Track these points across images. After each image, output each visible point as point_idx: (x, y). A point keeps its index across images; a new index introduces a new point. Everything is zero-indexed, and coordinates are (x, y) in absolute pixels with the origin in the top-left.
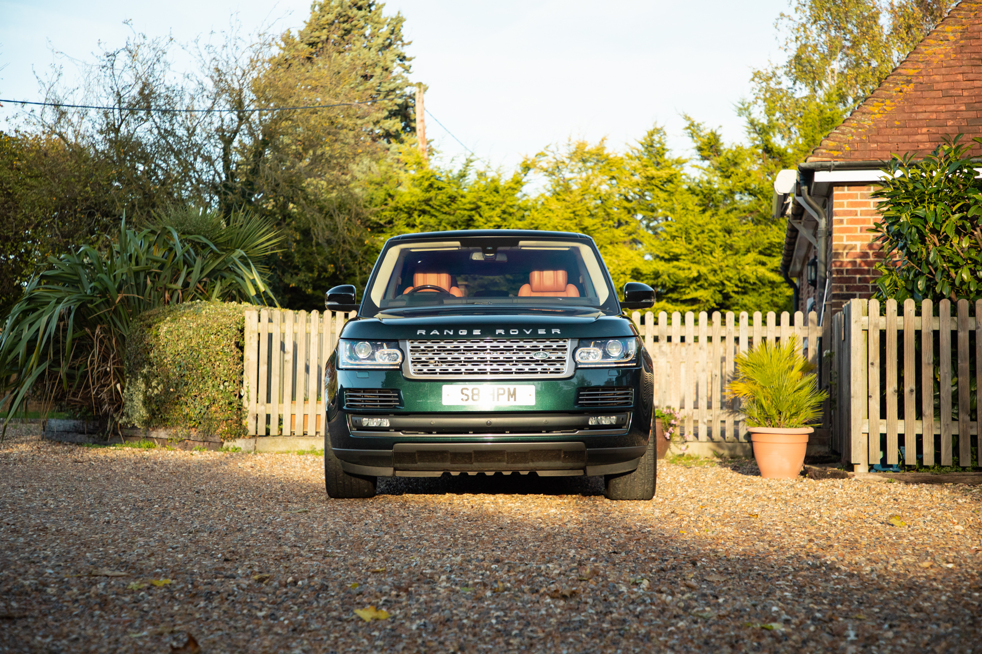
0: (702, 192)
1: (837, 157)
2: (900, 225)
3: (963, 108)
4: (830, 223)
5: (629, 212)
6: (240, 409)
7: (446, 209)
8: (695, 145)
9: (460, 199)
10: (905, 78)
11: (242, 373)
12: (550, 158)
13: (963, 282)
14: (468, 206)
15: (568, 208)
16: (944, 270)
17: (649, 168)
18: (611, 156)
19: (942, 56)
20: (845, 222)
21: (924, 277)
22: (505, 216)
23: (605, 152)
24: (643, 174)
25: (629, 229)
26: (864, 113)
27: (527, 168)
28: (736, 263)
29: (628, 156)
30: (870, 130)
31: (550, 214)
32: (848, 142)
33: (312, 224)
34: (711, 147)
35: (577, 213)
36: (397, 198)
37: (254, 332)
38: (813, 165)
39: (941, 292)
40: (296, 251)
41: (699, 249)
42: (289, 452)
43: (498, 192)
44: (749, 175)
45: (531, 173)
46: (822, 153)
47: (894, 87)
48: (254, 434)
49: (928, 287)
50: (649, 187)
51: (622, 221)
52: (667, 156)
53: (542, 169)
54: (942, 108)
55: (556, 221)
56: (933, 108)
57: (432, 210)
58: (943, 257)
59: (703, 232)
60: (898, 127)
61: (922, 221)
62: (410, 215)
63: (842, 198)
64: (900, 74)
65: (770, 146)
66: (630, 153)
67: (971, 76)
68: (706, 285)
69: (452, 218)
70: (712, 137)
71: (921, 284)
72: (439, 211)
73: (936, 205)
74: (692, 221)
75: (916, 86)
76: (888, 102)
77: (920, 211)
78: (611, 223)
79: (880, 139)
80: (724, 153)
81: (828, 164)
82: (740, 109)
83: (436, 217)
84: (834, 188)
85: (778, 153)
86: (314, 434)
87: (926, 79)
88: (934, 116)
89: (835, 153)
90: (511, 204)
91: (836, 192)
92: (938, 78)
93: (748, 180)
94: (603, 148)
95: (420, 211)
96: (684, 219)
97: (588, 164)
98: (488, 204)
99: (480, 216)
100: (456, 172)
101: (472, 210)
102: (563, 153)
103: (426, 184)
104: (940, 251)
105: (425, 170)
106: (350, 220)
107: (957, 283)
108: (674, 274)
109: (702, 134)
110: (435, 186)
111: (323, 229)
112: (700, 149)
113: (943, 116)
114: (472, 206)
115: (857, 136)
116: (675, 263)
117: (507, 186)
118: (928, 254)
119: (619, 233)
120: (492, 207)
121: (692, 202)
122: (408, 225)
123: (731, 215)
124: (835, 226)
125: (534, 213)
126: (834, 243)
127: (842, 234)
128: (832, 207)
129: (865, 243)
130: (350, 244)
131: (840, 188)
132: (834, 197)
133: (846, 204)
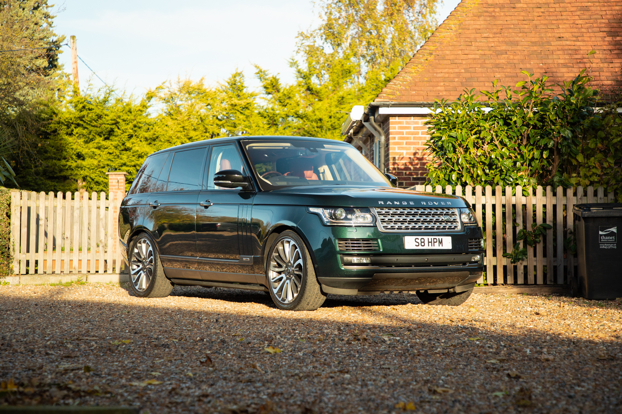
0: (268, 116)
1: (393, 99)
2: (443, 142)
3: (463, 71)
4: (387, 140)
6: (8, 257)
7: (94, 123)
8: (262, 85)
9: (104, 117)
10: (428, 51)
11: (9, 233)
12: (166, 90)
13: (478, 176)
14: (110, 122)
15: (179, 124)
16: (467, 169)
17: (233, 99)
18: (208, 90)
19: (449, 39)
20: (397, 138)
21: (456, 173)
22: (136, 129)
23: (204, 87)
24: (229, 102)
26: (406, 73)
27: (150, 98)
29: (219, 90)
30: (410, 83)
31: (166, 128)
32: (398, 90)
34: (274, 86)
35: (185, 128)
36: (59, 116)
37: (17, 206)
38: (378, 104)
39: (466, 181)
42: (43, 285)
43: (131, 113)
44: (298, 105)
45: (153, 100)
46: (384, 96)
47: (423, 57)
48: (18, 273)
49: (458, 179)
50: (233, 111)
52: (244, 91)
53: (161, 98)
54: (451, 71)
55: (171, 133)
56: (446, 70)
57: (85, 124)
58: (466, 160)
60: (427, 81)
61: (454, 140)
62: (69, 127)
63: (395, 124)
64: (425, 49)
65: (311, 87)
66: (220, 88)
67: (466, 52)
69: (99, 130)
70: (273, 80)
71: (454, 176)
72: (90, 125)
73: (461, 130)
74: (262, 134)
75: (435, 57)
76: (420, 66)
77: (453, 133)
78: (207, 134)
79: (416, 88)
80: (282, 91)
81: (388, 103)
82: (291, 63)
83: (87, 128)
84: (390, 118)
85: (316, 91)
86: (60, 273)
87: (440, 52)
88: (447, 75)
89: (391, 97)
90: (140, 121)
91: (392, 120)
92: (448, 52)
93: (297, 109)
94: (202, 85)
95: (76, 124)
96: (257, 133)
97: (192, 95)
98: (124, 120)
99: (119, 128)
100: (101, 98)
101: (113, 124)
102: (175, 88)
103: (80, 106)
104: (464, 157)
105: (79, 97)
106: (27, 130)
107: (475, 176)
109: (267, 77)
110: (87, 108)
112: (266, 87)
113: (452, 75)
114: (113, 122)
115: (403, 86)
117: (137, 109)
118: (458, 159)
120: (127, 122)
121: (263, 122)
123: (287, 130)
124: (391, 141)
125: (156, 128)
126: (390, 151)
127: (395, 146)
128: (388, 129)
129: (408, 151)
130: (27, 146)
131: (394, 117)
132: (390, 123)
133: (397, 128)
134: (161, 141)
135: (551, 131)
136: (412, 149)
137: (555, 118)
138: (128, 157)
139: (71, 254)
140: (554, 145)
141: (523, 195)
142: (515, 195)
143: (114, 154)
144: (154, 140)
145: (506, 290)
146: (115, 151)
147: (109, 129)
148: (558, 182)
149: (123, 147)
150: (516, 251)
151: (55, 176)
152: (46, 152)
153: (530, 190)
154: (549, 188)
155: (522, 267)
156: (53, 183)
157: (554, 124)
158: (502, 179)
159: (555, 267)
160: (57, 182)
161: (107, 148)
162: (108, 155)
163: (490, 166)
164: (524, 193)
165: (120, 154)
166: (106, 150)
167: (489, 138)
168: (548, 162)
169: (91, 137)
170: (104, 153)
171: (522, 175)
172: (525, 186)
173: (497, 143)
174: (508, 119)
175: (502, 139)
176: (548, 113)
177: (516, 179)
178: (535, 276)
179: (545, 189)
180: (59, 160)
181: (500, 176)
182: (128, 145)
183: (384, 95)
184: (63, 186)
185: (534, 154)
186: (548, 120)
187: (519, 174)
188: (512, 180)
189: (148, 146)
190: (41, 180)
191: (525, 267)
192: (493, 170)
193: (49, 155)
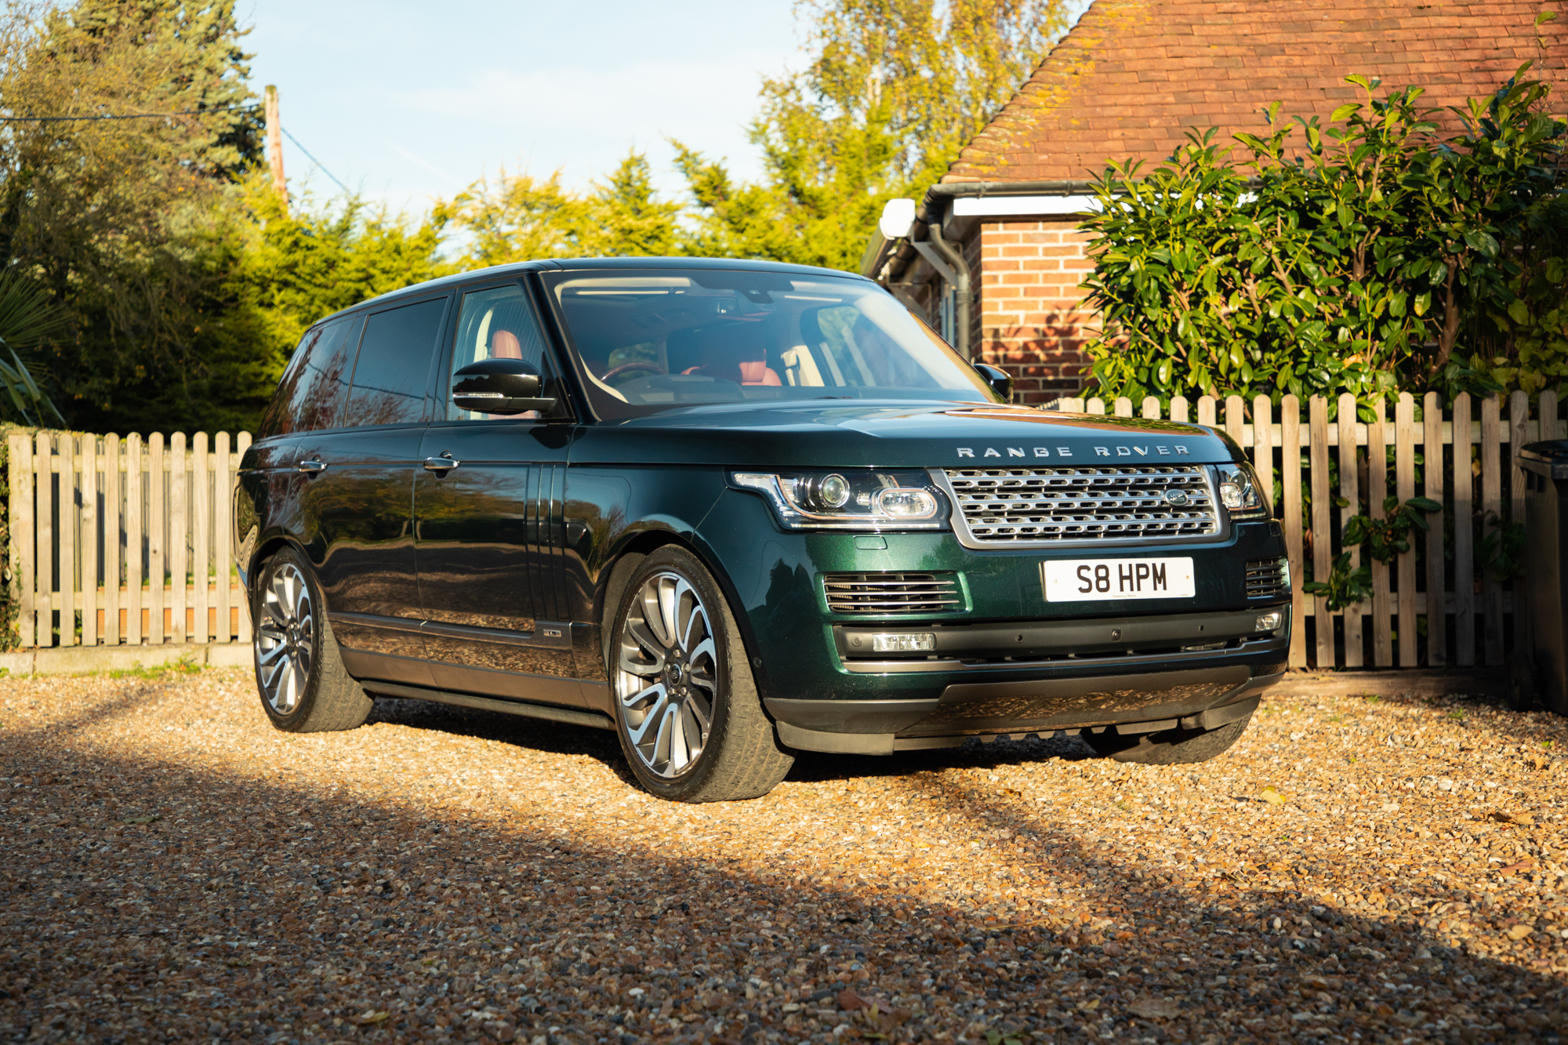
1: (989, 176)
2: (1132, 276)
3: (1171, 99)
4: (976, 284)
6: (4, 603)
7: (320, 279)
8: (689, 184)
9: (341, 263)
10: (1080, 52)
11: (6, 543)
12: (477, 203)
13: (1231, 369)
14: (354, 275)
16: (1201, 349)
17: (624, 216)
18: (568, 200)
19: (1132, 19)
20: (1000, 279)
21: (1168, 362)
23: (560, 194)
24: (616, 226)
26: (1023, 107)
27: (442, 218)
29: (594, 200)
30: (1035, 134)
32: (1003, 152)
33: (108, 302)
34: (715, 188)
36: (243, 263)
37: (25, 471)
38: (952, 188)
39: (1197, 385)
40: (83, 345)
42: (94, 674)
43: (399, 253)
44: (772, 228)
45: (448, 225)
46: (965, 169)
47: (1065, 67)
48: (32, 644)
49: (1174, 379)
50: (625, 245)
52: (650, 200)
53: (464, 219)
54: (1140, 99)
56: (1127, 99)
57: (299, 282)
58: (1198, 327)
60: (1078, 128)
61: (1164, 270)
62: (264, 289)
63: (995, 242)
64: (1072, 46)
65: (798, 186)
66: (597, 196)
67: (1179, 51)
69: (330, 293)
70: (714, 174)
71: (1164, 372)
72: (309, 282)
73: (1183, 242)
75: (1098, 65)
76: (1058, 89)
77: (1160, 252)
79: (1051, 146)
80: (734, 197)
81: (976, 186)
82: (753, 133)
83: (305, 291)
84: (983, 226)
85: (811, 197)
86: (138, 641)
87: (1111, 54)
88: (1129, 112)
89: (985, 170)
90: (420, 271)
91: (987, 231)
92: (1130, 53)
93: (770, 236)
94: (556, 187)
95: (280, 282)
97: (535, 212)
98: (384, 271)
99: (373, 290)
100: (334, 223)
101: (360, 280)
102: (495, 195)
103: (288, 241)
104: (1192, 318)
105: (285, 221)
106: (169, 295)
107: (1223, 370)
109: (700, 168)
110: (302, 244)
111: (126, 309)
112: (698, 191)
113: (1142, 112)
114: (361, 275)
115: (1016, 142)
117: (413, 244)
118: (1175, 325)
122: (261, 304)
124: (985, 287)
126: (985, 313)
127: (995, 300)
128: (979, 256)
129: (1032, 312)
130: (170, 332)
131: (992, 225)
132: (983, 240)
133: (1001, 251)
135: (1438, 239)
136: (1041, 306)
137: (1446, 201)
139: (167, 593)
140: (1447, 277)
141: (1359, 420)
142: (1335, 420)
145: (1314, 686)
147: (352, 292)
148: (1458, 381)
150: (1342, 577)
151: (238, 397)
152: (216, 344)
153: (1379, 406)
154: (1431, 398)
155: (1359, 621)
156: (234, 414)
157: (1445, 218)
158: (1298, 377)
159: (1451, 619)
160: (243, 412)
163: (1264, 343)
164: (1363, 413)
167: (1260, 263)
168: (1428, 325)
169: (314, 309)
171: (1356, 364)
172: (1363, 393)
173: (1283, 276)
174: (1311, 210)
175: (1298, 265)
176: (1426, 190)
177: (1341, 376)
178: (1395, 645)
179: (1420, 403)
180: (246, 362)
181: (1294, 367)
183: (967, 166)
185: (1387, 305)
186: (1427, 208)
187: (1349, 361)
188: (1327, 378)
190: (208, 408)
191: (1368, 620)
192: (1274, 351)
193: (222, 351)
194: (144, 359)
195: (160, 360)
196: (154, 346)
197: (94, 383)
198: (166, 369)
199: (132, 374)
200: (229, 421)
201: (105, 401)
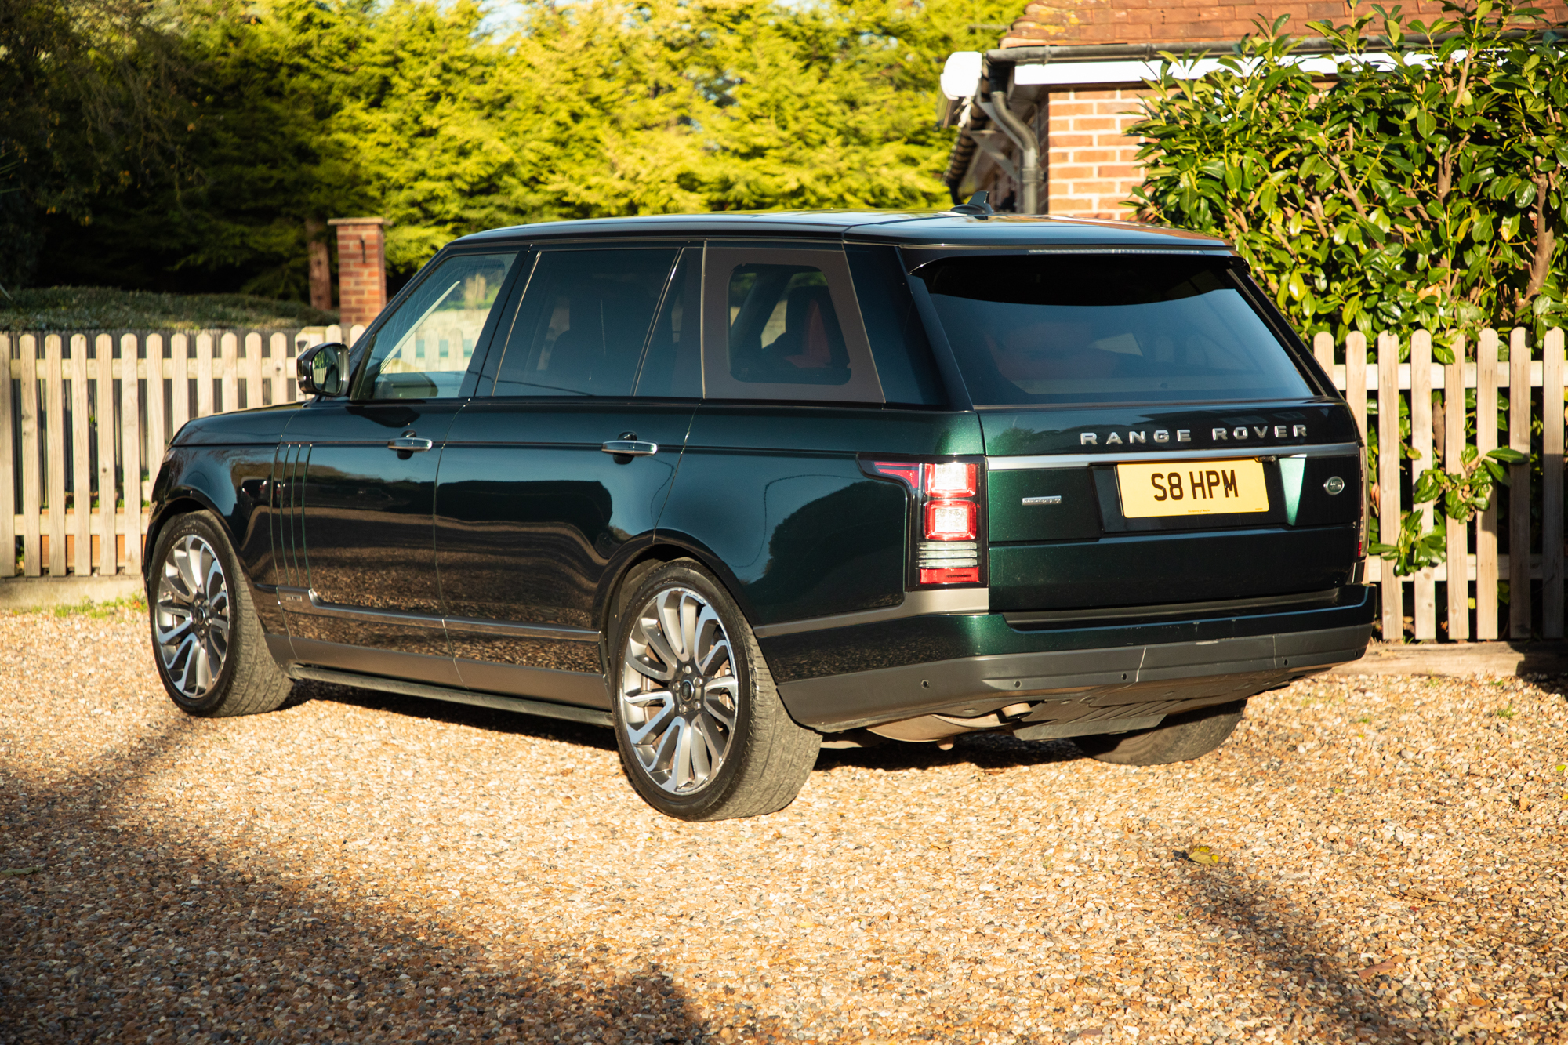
0: (804, 35)
1: (1056, 38)
2: (1181, 194)
4: (1044, 161)
5: (674, 68)
7: (339, 63)
9: (364, 44)
13: (1291, 300)
14: (379, 59)
15: (562, 62)
16: (1258, 277)
20: (1071, 157)
22: (447, 76)
25: (675, 99)
28: (865, 163)
31: (528, 72)
32: (1075, 8)
33: (83, 93)
35: (580, 71)
36: (245, 44)
38: (1012, 53)
40: (54, 146)
41: (800, 136)
43: (433, 32)
46: (1028, 30)
51: (663, 84)
55: (541, 85)
57: (313, 66)
58: (1255, 252)
59: (806, 107)
61: (1218, 187)
62: (272, 76)
63: (1065, 114)
68: (813, 200)
69: (351, 80)
72: (326, 67)
73: (1242, 153)
74: (786, 87)
77: (1214, 166)
78: (641, 88)
81: (1040, 51)
83: (321, 77)
84: (1051, 95)
86: (88, 572)
89: (1052, 30)
90: (458, 53)
91: (1055, 101)
95: (291, 67)
96: (773, 84)
98: (415, 53)
99: (401, 76)
101: (386, 65)
103: (300, 16)
104: (1250, 241)
106: (156, 86)
107: (1282, 301)
108: (756, 182)
110: (316, 20)
111: (105, 104)
114: (387, 58)
116: (758, 161)
117: (449, 20)
119: (656, 105)
121: (785, 53)
122: (269, 93)
123: (856, 74)
124: (1053, 166)
125: (502, 71)
126: (1052, 197)
127: (1065, 181)
128: (1046, 130)
129: (1107, 196)
130: (158, 130)
131: (1061, 94)
132: (1051, 111)
133: (1071, 124)
134: (517, 109)
135: (1528, 154)
136: (1118, 188)
137: (1542, 107)
138: (431, 156)
139: (119, 517)
140: (1536, 197)
141: (1435, 359)
142: (1408, 360)
143: (394, 146)
144: (501, 106)
145: (1376, 665)
146: (396, 137)
147: (378, 79)
148: (1548, 317)
149: (417, 128)
150: (1412, 539)
151: (244, 207)
152: (215, 144)
153: (1457, 342)
154: (1519, 335)
155: (1432, 589)
156: (239, 228)
157: (1538, 129)
158: (1368, 311)
159: (1536, 586)
160: (250, 224)
161: (373, 131)
162: (380, 149)
163: (1332, 269)
164: (1439, 353)
165: (412, 145)
166: (372, 136)
167: (1327, 178)
168: (1518, 250)
170: (368, 144)
171: (1434, 297)
172: (1441, 329)
173: (1353, 194)
174: (1391, 114)
175: (1369, 182)
176: (1520, 93)
177: (1414, 310)
178: (1473, 615)
179: (1506, 340)
180: (252, 164)
181: (1363, 298)
182: (429, 121)
183: (1031, 25)
184: (265, 235)
185: (1471, 224)
186: (1520, 116)
187: (1424, 293)
188: (1397, 312)
189: (485, 122)
190: (208, 221)
191: (1441, 588)
192: (1342, 279)
193: (224, 151)
194: (130, 164)
195: (147, 165)
196: (140, 146)
197: (69, 194)
198: (155, 174)
199: (115, 181)
200: (233, 235)
201: (83, 214)
